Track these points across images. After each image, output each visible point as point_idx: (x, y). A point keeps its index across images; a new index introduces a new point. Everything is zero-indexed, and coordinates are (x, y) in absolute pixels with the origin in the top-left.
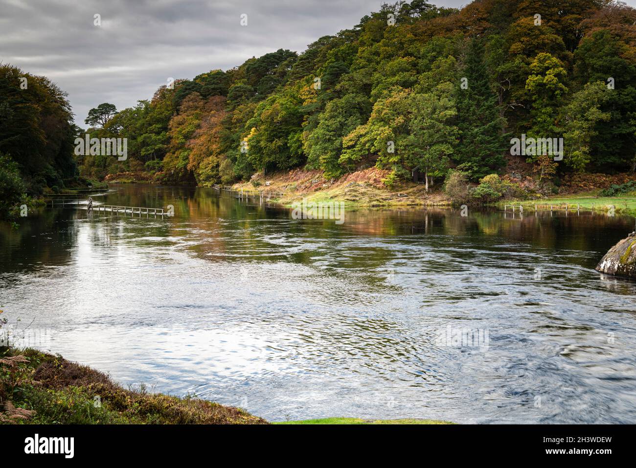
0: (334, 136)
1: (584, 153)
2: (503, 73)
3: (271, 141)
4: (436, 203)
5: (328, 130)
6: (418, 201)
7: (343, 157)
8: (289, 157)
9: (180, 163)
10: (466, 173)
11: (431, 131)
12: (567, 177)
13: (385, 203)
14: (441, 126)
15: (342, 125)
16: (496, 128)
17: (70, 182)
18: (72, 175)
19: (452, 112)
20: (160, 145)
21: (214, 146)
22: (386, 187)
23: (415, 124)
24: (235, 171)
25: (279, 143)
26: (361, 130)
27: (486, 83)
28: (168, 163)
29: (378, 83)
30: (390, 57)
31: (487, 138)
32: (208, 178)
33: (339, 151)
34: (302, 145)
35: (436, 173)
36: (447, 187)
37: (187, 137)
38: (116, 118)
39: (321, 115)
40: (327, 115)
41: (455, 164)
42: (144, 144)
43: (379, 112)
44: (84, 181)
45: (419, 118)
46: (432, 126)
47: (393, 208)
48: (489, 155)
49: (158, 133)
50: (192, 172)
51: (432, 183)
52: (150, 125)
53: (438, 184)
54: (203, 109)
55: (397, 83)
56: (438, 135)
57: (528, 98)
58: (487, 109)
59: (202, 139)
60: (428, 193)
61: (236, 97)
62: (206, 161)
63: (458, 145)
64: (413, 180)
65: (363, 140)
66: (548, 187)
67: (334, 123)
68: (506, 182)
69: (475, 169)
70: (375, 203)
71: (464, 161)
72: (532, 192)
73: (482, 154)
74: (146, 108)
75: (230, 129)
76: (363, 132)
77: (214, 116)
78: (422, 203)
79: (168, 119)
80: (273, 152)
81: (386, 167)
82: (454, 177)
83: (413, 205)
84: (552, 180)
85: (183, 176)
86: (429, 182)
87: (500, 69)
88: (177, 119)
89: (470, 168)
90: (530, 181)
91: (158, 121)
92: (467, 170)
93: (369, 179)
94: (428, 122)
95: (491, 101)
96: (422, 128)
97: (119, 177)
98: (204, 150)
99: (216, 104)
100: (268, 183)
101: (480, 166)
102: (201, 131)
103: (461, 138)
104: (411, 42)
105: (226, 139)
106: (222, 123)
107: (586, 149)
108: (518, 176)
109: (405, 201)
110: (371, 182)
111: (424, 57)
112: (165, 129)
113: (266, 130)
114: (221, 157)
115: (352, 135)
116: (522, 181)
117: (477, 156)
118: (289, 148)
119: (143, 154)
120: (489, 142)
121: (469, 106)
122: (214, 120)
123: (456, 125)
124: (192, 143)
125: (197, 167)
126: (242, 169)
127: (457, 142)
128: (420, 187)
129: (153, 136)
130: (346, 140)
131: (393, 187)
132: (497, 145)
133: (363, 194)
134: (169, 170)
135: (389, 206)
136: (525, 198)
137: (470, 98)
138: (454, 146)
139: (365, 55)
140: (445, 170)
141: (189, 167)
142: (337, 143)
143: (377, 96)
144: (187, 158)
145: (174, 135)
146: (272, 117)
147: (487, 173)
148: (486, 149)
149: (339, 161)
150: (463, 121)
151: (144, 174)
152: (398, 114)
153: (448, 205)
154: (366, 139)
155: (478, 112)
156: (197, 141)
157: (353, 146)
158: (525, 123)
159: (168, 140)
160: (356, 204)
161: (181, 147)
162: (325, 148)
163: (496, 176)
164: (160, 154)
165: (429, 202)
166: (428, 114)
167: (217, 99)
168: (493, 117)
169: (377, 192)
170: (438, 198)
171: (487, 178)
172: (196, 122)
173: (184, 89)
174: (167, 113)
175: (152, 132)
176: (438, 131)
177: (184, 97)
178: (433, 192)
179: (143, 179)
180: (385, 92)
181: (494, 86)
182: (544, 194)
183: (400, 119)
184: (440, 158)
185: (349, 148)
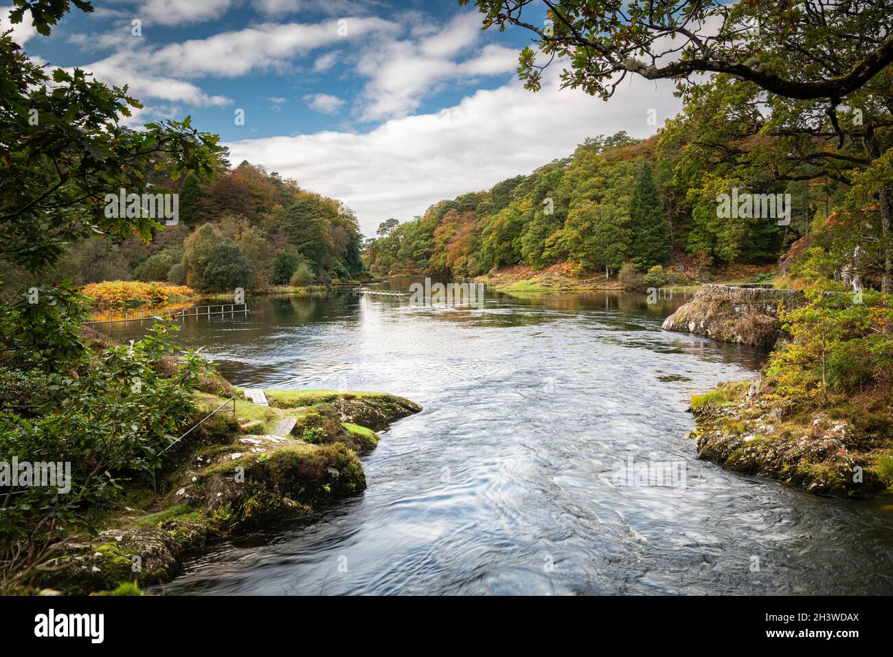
0: (539, 238)
1: (733, 248)
2: (669, 187)
3: (501, 244)
4: (613, 288)
5: (535, 234)
6: (599, 287)
7: (545, 254)
8: (514, 256)
9: (441, 262)
10: (637, 265)
11: (609, 233)
12: (723, 268)
13: (572, 288)
14: (617, 229)
15: (545, 230)
16: (661, 231)
17: (358, 276)
18: (360, 270)
19: (627, 218)
20: (427, 249)
21: (465, 249)
22: (575, 275)
23: (597, 228)
24: (478, 267)
25: (506, 244)
26: (558, 233)
27: (654, 195)
28: (433, 262)
29: (575, 197)
30: (586, 178)
31: (654, 238)
32: (460, 273)
33: (543, 249)
34: (521, 247)
35: (614, 265)
36: (620, 276)
37: (446, 242)
38: (398, 229)
39: (531, 223)
40: (535, 222)
41: (628, 257)
42: (416, 248)
43: (571, 219)
44: (368, 275)
45: (601, 223)
46: (611, 229)
47: (579, 292)
48: (656, 251)
49: (426, 240)
50: (449, 268)
51: (612, 273)
52: (421, 234)
53: (615, 274)
54: (459, 221)
55: (588, 198)
56: (614, 236)
57: (689, 206)
58: (655, 215)
59: (456, 243)
60: (608, 281)
61: (481, 212)
62: (458, 260)
63: (632, 243)
64: (597, 271)
65: (559, 241)
66: (707, 275)
67: (539, 229)
68: (669, 272)
69: (645, 262)
70: (564, 288)
71: (636, 256)
72: (692, 279)
73: (650, 250)
74: (419, 221)
75: (476, 236)
76: (559, 235)
77: (465, 226)
78: (602, 288)
79: (434, 229)
80: (503, 252)
81: (577, 261)
82: (626, 268)
83: (595, 290)
84: (709, 270)
85: (444, 271)
86: (609, 272)
87: (665, 184)
88: (439, 229)
89: (641, 261)
90: (691, 271)
91: (426, 231)
92: (638, 263)
93: (563, 270)
94: (607, 226)
95: (659, 209)
96: (602, 231)
97: (398, 272)
98: (458, 252)
99: (468, 217)
100: (498, 275)
101: (649, 259)
102: (455, 238)
103: (634, 238)
104: (605, 165)
105: (474, 243)
106: (471, 231)
107: (735, 245)
108: (682, 267)
109: (588, 287)
110: (564, 272)
111: (612, 176)
112: (432, 237)
113: (497, 235)
114: (470, 256)
115: (552, 237)
116: (685, 271)
117: (646, 251)
118: (513, 249)
119: (415, 255)
120: (656, 241)
121: (640, 213)
122: (465, 229)
123: (630, 228)
124: (449, 246)
125: (452, 265)
126: (482, 266)
127: (631, 241)
128: (602, 276)
129: (422, 242)
130: (547, 242)
131: (581, 276)
132: (662, 243)
133: (556, 281)
134: (434, 267)
135: (576, 290)
136: (686, 284)
137: (641, 207)
138: (628, 245)
139: (569, 177)
140: (620, 262)
141: (447, 265)
142: (541, 244)
143: (573, 207)
144: (445, 258)
145: (437, 241)
146: (501, 225)
147: (654, 265)
148: (653, 245)
149: (542, 257)
150: (636, 225)
151: (416, 270)
152: (587, 220)
153: (622, 289)
154: (562, 240)
155: (647, 218)
156: (452, 245)
157: (553, 245)
158: (688, 226)
159: (433, 245)
160: (549, 289)
161: (442, 249)
162: (533, 247)
163: (660, 267)
164: (428, 255)
165: (607, 287)
166: (606, 221)
167: (469, 213)
168: (659, 221)
169: (568, 279)
170: (615, 284)
171: (654, 268)
172: (453, 231)
173: (447, 207)
174: (433, 225)
175: (422, 239)
176: (615, 233)
177: (445, 212)
178: (612, 280)
179: (416, 274)
180: (578, 204)
181: (661, 198)
182: (702, 281)
183: (587, 225)
184: (617, 254)
185: (549, 247)
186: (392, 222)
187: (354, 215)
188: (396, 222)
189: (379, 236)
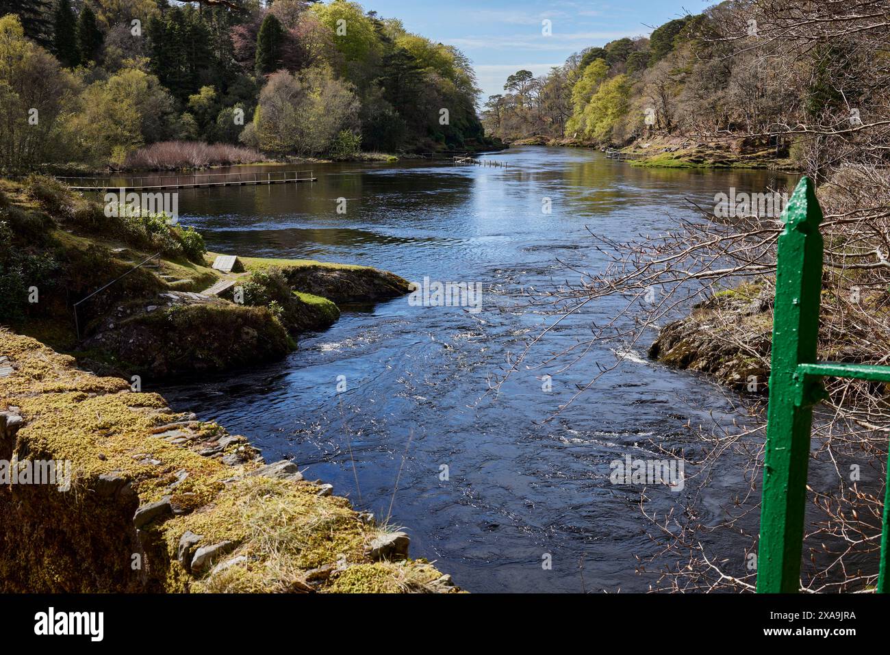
53: (786, 149)
74: (556, 74)
86: (780, 146)
109: (751, 164)
135: (734, 168)
170: (787, 162)
186: (524, 75)
187: (471, 66)
188: (529, 74)
189: (507, 92)
